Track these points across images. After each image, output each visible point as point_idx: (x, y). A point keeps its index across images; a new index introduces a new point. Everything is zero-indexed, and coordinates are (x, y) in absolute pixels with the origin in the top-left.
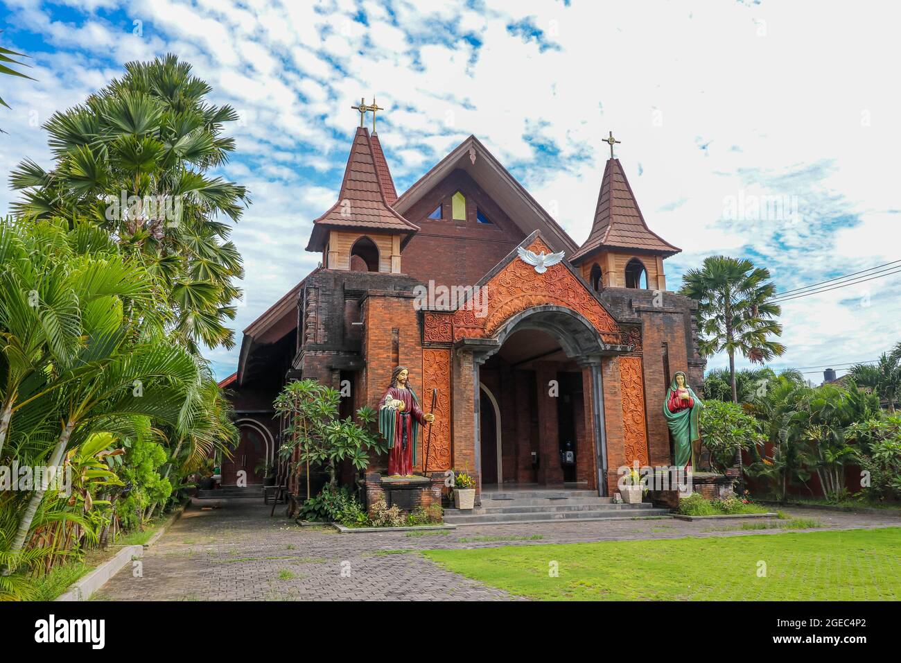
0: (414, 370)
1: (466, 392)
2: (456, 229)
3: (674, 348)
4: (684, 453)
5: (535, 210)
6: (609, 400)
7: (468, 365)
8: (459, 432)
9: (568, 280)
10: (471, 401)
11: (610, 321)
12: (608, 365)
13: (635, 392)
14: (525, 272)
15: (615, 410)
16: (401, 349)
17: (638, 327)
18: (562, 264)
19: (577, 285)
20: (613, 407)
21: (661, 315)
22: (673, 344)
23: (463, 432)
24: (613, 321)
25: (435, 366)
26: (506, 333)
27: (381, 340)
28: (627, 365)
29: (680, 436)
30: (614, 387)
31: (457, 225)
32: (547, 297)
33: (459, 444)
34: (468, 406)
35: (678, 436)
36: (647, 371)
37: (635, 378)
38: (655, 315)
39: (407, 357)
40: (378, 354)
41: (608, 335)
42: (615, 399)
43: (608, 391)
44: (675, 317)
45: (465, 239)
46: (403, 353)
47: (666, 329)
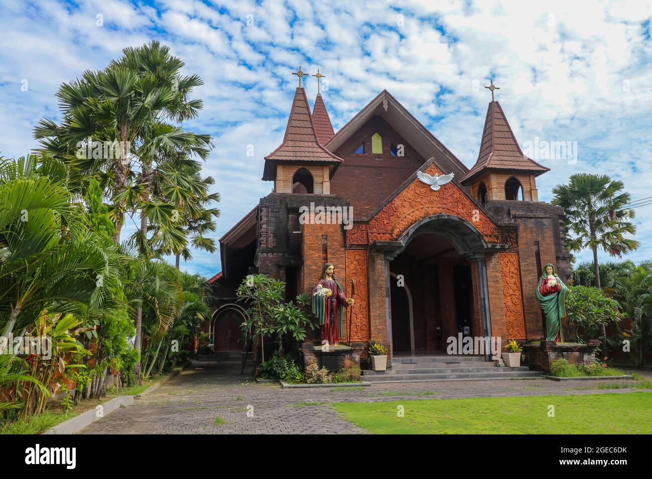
0: (339, 266)
1: (380, 282)
2: (375, 160)
3: (544, 246)
4: (554, 326)
5: (435, 144)
6: (492, 287)
7: (380, 261)
8: (374, 312)
9: (457, 195)
10: (383, 289)
11: (492, 225)
12: (491, 260)
13: (513, 280)
14: (423, 190)
15: (497, 294)
16: (329, 251)
17: (515, 229)
18: (452, 183)
19: (465, 199)
20: (495, 293)
21: (533, 220)
22: (544, 242)
23: (378, 312)
24: (494, 226)
25: (355, 263)
27: (313, 244)
28: (506, 259)
29: (550, 314)
30: (496, 276)
31: (375, 158)
32: (441, 209)
33: (374, 321)
34: (381, 292)
35: (549, 314)
36: (523, 264)
37: (513, 269)
38: (528, 221)
39: (333, 256)
40: (312, 255)
41: (490, 236)
42: (497, 286)
43: (491, 280)
44: (545, 221)
45: (382, 167)
46: (330, 253)
47: (538, 231)
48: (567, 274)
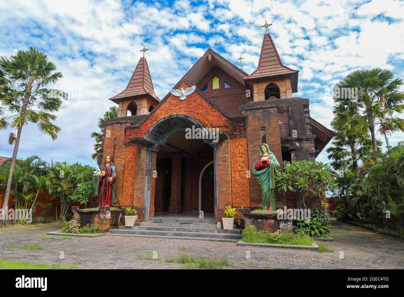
0: (121, 156)
1: (142, 166)
2: (213, 93)
3: (270, 130)
4: (266, 197)
6: (222, 165)
7: (144, 152)
8: (136, 186)
9: (199, 101)
10: (144, 170)
11: (224, 119)
12: (222, 145)
13: (242, 159)
14: (175, 101)
15: (224, 171)
16: (117, 147)
17: (244, 120)
18: (196, 93)
19: (204, 102)
20: (224, 169)
21: (261, 110)
22: (270, 127)
23: (139, 186)
24: (226, 119)
25: (132, 154)
26: (149, 133)
27: (109, 144)
28: (237, 144)
29: (263, 186)
30: (225, 157)
31: (214, 91)
32: (186, 112)
33: (136, 192)
34: (142, 172)
35: (262, 186)
36: (250, 146)
37: (242, 150)
38: (257, 111)
39: (119, 151)
40: (107, 151)
41: (222, 127)
42: (226, 164)
43: (221, 160)
44: (272, 110)
46: (117, 149)
47: (265, 118)
48: (311, 152)
